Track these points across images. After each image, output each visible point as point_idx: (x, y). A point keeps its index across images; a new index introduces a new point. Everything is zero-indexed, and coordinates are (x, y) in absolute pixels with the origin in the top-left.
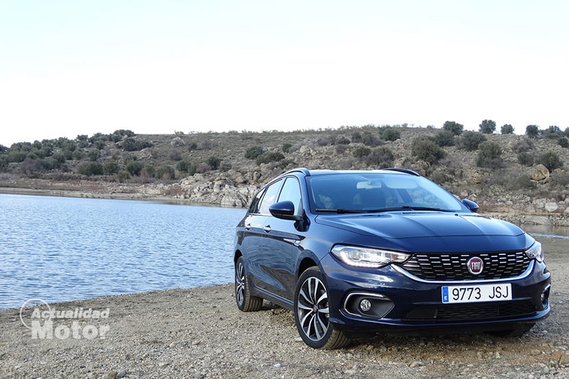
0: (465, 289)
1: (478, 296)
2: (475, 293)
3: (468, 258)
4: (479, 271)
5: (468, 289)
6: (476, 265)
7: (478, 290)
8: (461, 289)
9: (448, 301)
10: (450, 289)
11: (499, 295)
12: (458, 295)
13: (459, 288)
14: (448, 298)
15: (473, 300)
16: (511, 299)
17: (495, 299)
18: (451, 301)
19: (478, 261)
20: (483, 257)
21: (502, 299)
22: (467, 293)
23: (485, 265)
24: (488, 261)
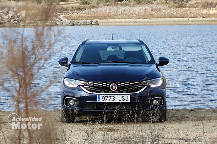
0: (108, 97)
1: (114, 100)
2: (112, 98)
3: (110, 84)
4: (115, 89)
5: (109, 97)
6: (114, 87)
7: (114, 97)
8: (106, 97)
9: (100, 101)
10: (101, 96)
11: (123, 99)
12: (104, 99)
13: (105, 96)
14: (100, 100)
15: (111, 101)
16: (130, 101)
17: (122, 101)
18: (101, 101)
19: (115, 85)
20: (117, 84)
21: (125, 101)
22: (109, 98)
23: (118, 87)
24: (119, 85)
